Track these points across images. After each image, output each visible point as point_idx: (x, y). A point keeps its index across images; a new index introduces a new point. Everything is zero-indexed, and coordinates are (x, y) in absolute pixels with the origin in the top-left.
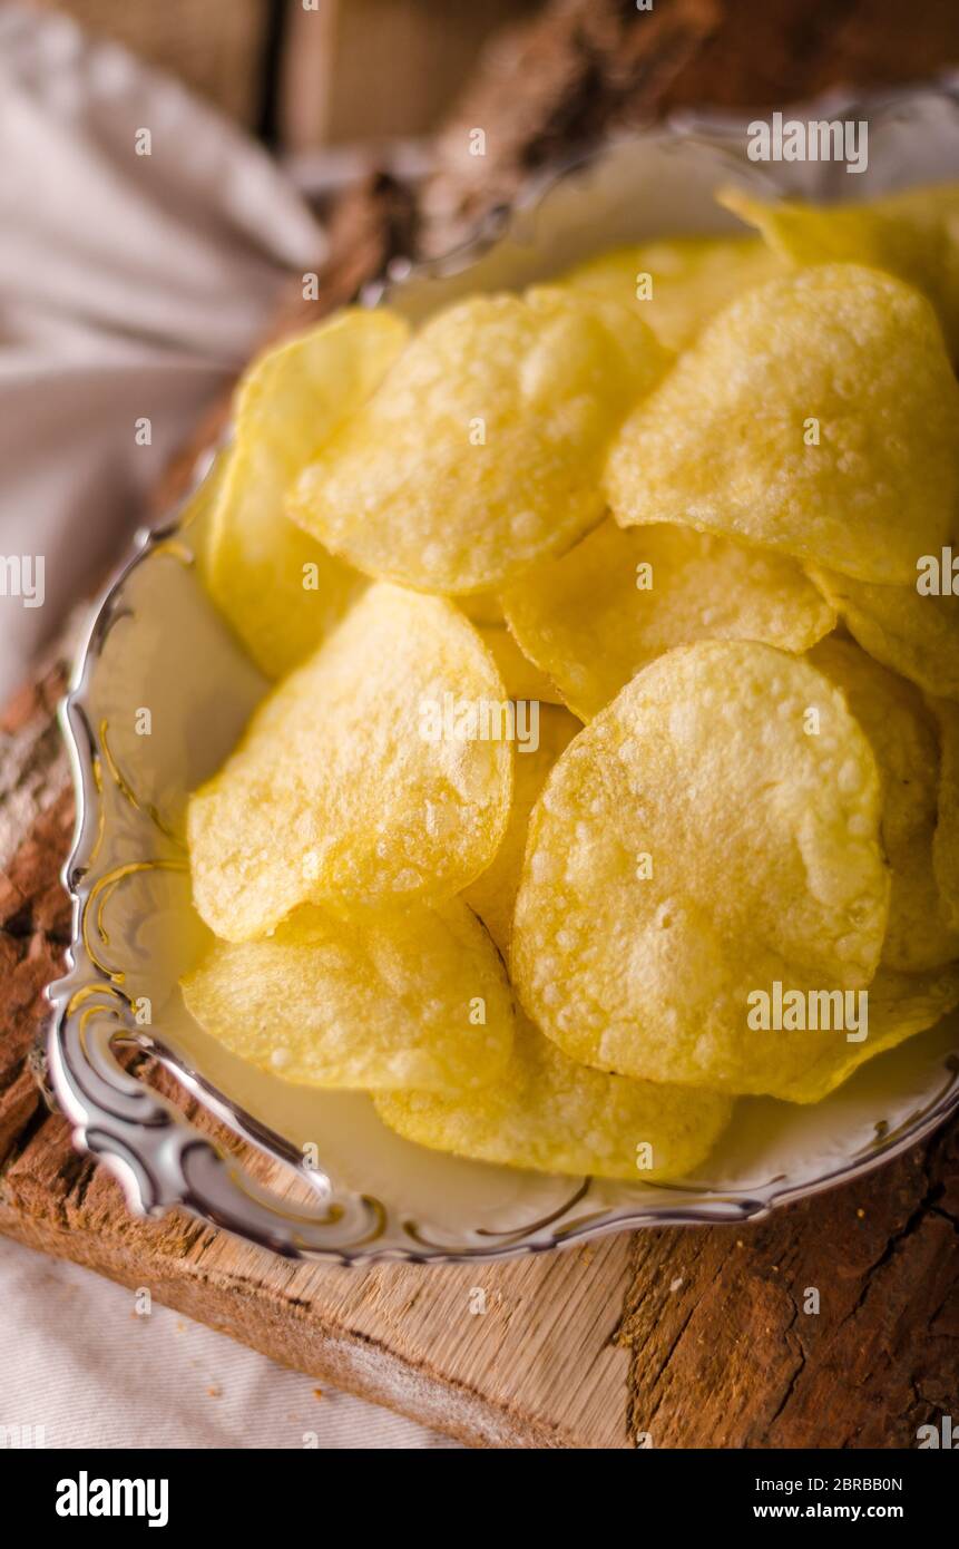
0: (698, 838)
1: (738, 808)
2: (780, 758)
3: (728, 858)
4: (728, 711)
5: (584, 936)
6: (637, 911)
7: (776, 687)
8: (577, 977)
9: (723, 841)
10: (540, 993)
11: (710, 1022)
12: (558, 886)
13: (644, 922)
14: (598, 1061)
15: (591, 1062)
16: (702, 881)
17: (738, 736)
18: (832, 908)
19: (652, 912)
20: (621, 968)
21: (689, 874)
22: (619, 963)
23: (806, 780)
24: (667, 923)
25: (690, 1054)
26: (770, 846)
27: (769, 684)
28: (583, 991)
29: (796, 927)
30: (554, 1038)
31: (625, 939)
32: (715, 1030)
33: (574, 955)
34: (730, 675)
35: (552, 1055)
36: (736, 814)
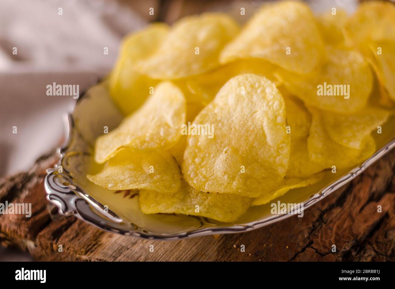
0: (235, 129)
1: (246, 120)
2: (258, 104)
3: (244, 133)
4: (243, 93)
5: (203, 159)
6: (218, 151)
7: (257, 86)
8: (200, 170)
9: (242, 129)
10: (189, 175)
11: (237, 179)
12: (196, 147)
13: (220, 154)
14: (204, 190)
15: (202, 190)
16: (236, 141)
17: (246, 100)
18: (274, 148)
19: (222, 151)
20: (212, 166)
21: (233, 140)
22: (212, 165)
23: (265, 108)
24: (226, 152)
25: (230, 186)
26: (255, 129)
27: (255, 84)
28: (202, 173)
29: (264, 154)
30: (192, 185)
31: (214, 159)
32: (239, 180)
33: (200, 164)
34: (244, 84)
35: (192, 190)
36: (246, 122)
